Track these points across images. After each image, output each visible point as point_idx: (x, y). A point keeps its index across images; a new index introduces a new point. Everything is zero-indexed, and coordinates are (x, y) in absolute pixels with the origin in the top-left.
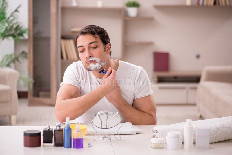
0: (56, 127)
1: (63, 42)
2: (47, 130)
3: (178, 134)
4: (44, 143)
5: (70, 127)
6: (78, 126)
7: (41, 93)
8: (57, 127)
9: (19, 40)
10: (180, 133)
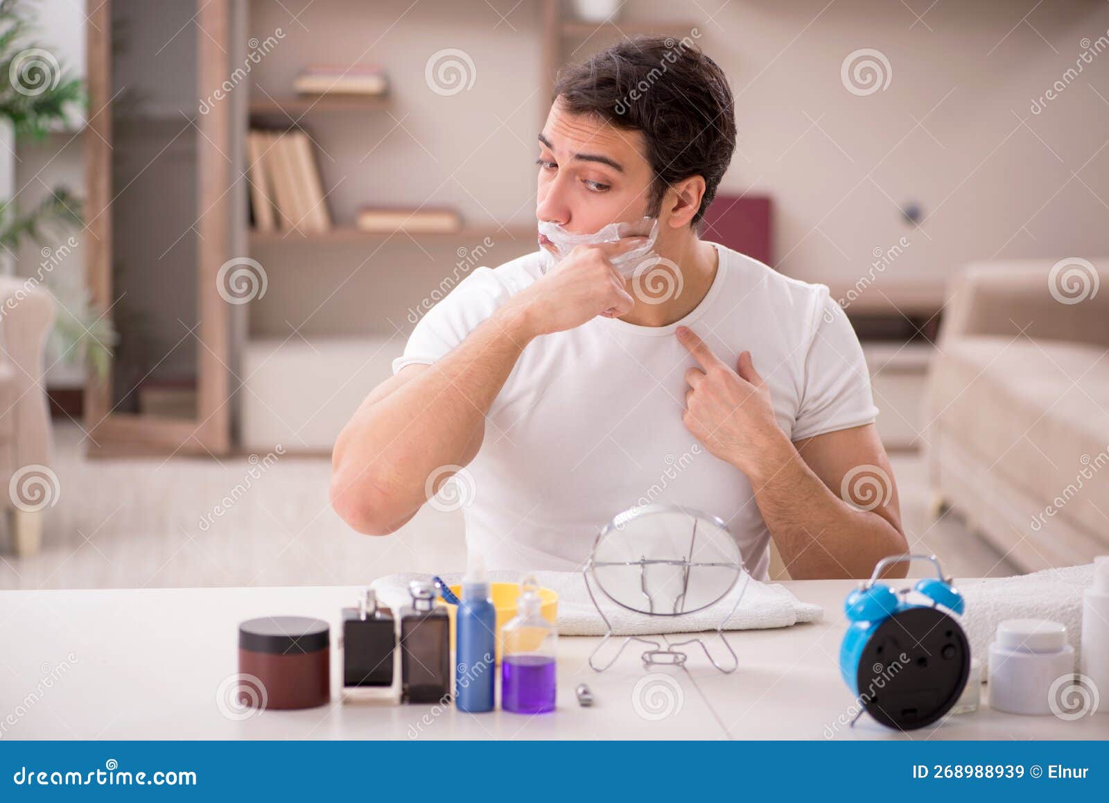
0: (410, 601)
1: (257, 144)
2: (363, 618)
3: (1056, 637)
4: (349, 682)
5: (490, 600)
6: (528, 596)
7: (151, 397)
8: (415, 599)
9: (42, 134)
10: (1064, 629)
